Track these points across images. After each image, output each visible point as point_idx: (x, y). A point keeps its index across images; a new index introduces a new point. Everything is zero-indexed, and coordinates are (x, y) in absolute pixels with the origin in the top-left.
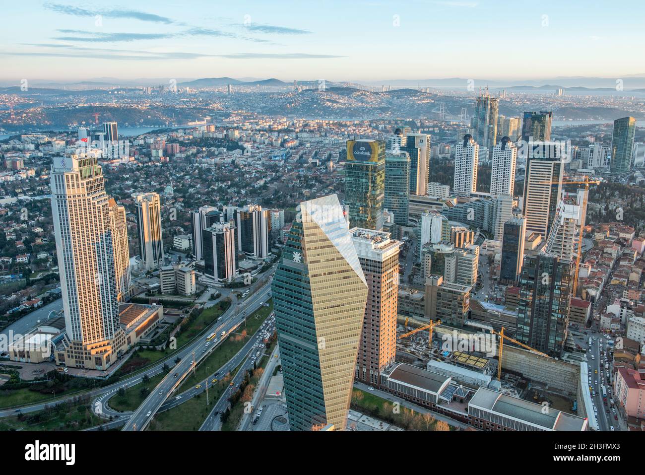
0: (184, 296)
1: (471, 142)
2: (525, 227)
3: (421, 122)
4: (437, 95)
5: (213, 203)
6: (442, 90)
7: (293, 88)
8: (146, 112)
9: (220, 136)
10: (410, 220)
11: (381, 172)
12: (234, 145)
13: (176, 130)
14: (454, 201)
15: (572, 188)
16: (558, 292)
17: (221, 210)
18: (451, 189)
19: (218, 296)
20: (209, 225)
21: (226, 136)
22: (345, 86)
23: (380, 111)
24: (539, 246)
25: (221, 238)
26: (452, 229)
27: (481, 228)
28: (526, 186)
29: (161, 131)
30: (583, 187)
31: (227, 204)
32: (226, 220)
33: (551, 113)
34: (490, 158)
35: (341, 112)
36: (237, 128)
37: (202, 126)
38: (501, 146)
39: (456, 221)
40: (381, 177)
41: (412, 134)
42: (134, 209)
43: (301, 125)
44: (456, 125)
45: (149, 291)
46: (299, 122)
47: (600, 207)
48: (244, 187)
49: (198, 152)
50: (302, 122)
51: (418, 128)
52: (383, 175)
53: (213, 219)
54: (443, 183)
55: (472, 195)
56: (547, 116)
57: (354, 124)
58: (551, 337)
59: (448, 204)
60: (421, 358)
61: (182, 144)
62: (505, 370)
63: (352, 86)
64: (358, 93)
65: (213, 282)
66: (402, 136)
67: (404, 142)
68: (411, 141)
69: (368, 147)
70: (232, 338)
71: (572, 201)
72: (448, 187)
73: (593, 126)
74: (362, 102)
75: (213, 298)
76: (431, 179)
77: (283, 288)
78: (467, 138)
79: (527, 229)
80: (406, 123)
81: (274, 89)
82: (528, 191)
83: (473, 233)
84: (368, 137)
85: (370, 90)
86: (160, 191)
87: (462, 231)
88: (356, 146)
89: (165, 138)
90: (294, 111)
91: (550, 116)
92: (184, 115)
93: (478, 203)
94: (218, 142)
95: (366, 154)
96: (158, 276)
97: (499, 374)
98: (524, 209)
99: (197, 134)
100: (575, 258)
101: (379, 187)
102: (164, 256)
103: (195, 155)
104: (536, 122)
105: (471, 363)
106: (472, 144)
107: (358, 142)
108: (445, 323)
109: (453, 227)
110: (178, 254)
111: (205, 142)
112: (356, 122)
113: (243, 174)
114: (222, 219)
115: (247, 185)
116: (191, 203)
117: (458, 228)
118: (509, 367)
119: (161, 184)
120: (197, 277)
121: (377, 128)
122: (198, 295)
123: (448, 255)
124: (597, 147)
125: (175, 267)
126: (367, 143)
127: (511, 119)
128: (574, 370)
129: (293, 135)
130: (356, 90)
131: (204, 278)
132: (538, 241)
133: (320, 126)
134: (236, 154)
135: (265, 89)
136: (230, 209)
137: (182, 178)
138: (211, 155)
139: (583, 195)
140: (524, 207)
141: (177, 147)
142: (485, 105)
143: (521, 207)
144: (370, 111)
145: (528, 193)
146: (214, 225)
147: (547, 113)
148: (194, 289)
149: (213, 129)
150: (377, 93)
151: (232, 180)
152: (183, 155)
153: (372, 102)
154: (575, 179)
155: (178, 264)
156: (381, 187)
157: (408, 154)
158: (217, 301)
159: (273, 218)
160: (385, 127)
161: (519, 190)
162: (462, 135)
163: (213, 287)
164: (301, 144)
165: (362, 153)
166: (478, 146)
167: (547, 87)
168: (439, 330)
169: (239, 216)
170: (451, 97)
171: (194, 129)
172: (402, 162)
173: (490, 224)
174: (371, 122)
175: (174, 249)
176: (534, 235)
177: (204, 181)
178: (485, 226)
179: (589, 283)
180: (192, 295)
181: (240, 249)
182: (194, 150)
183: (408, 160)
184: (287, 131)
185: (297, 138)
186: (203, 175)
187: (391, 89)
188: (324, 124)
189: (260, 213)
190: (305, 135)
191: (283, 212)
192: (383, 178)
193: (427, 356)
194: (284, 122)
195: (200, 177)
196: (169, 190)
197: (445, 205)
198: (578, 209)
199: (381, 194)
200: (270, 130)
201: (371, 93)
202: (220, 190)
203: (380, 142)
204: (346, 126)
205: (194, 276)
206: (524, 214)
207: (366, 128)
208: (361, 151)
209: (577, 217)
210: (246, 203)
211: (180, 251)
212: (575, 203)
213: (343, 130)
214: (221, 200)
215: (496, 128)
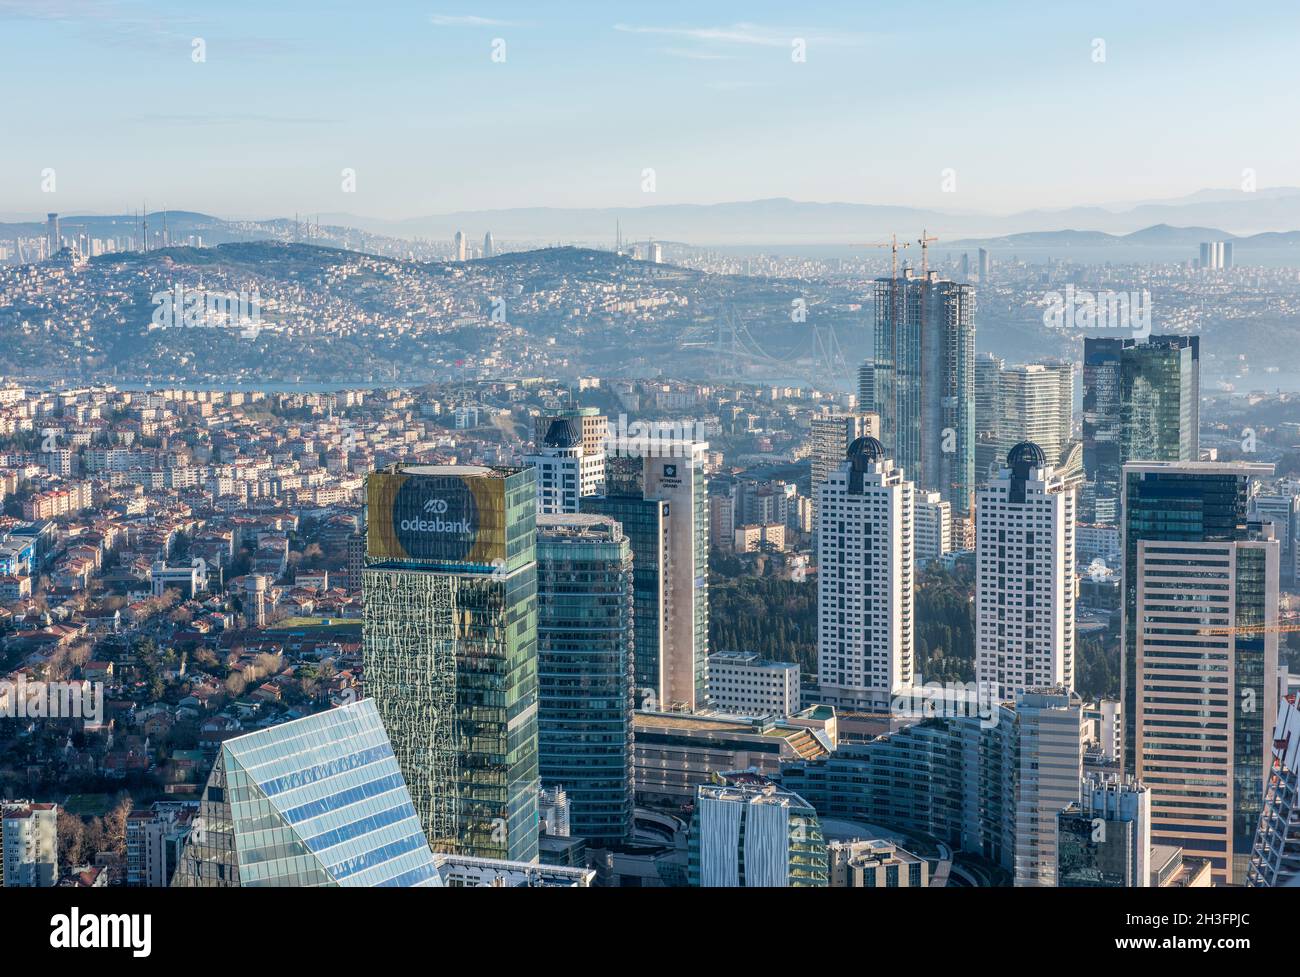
1: (882, 468)
2: (1145, 828)
3: (639, 389)
4: (699, 274)
10: (642, 824)
11: (520, 607)
14: (829, 731)
18: (808, 680)
22: (286, 237)
23: (452, 349)
26: (832, 853)
27: (955, 844)
28: (1131, 654)
33: (1194, 342)
35: (276, 354)
38: (1007, 484)
39: (844, 818)
43: (96, 413)
44: (794, 400)
50: (100, 401)
56: (1186, 353)
57: (341, 406)
59: (802, 742)
63: (327, 239)
64: (348, 270)
66: (579, 450)
67: (594, 476)
74: (370, 308)
76: (721, 637)
78: (861, 453)
79: (1155, 840)
80: (591, 397)
82: (1140, 672)
83: (925, 866)
85: (397, 253)
87: (879, 857)
91: (1195, 356)
93: (933, 732)
95: (451, 527)
98: (1130, 755)
101: (517, 673)
104: (1139, 381)
106: (884, 481)
109: (836, 845)
112: (350, 399)
121: (447, 422)
127: (1032, 369)
129: (63, 461)
130: (341, 257)
133: (188, 416)
140: (1130, 742)
143: (1114, 750)
144: (404, 350)
145: (1140, 682)
147: (1181, 341)
150: (433, 269)
156: (523, 675)
157: (617, 529)
160: (484, 418)
162: (835, 447)
164: (102, 501)
165: (434, 526)
166: (911, 485)
167: (1160, 231)
170: (761, 280)
172: (594, 565)
173: (997, 821)
174: (422, 397)
176: (1180, 868)
178: (975, 833)
183: (625, 553)
184: (33, 444)
187: (498, 250)
188: (207, 409)
199: (520, 706)
201: (407, 267)
204: (305, 413)
206: (1131, 771)
207: (400, 425)
213: (294, 433)
215: (971, 407)
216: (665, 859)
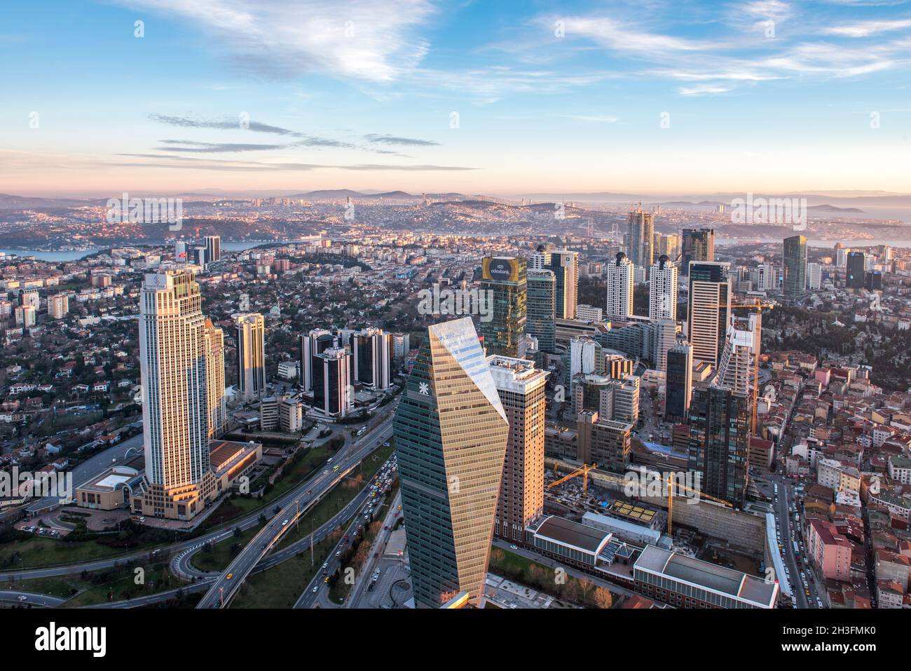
0: (288, 432)
1: (625, 261)
2: (691, 356)
3: (566, 238)
4: (584, 210)
5: (326, 326)
6: (589, 205)
7: (421, 201)
8: (254, 226)
9: (337, 252)
10: (558, 347)
11: (522, 293)
12: (350, 261)
13: (287, 245)
14: (609, 326)
15: (742, 312)
16: (735, 430)
17: (336, 334)
18: (604, 312)
19: (329, 433)
20: (321, 350)
21: (344, 252)
22: (480, 199)
23: (520, 227)
24: (709, 378)
25: (334, 365)
26: (606, 357)
27: (641, 356)
28: (690, 310)
29: (270, 246)
30: (755, 311)
31: (342, 327)
32: (341, 345)
33: (712, 230)
34: (648, 278)
35: (476, 227)
36: (356, 243)
37: (316, 241)
38: (659, 265)
39: (611, 348)
40: (522, 298)
41: (557, 251)
42: (233, 332)
43: (429, 240)
44: (606, 242)
45: (246, 426)
46: (428, 238)
47: (775, 333)
48: (363, 308)
49: (311, 269)
50: (431, 237)
51: (564, 245)
52: (525, 296)
53: (325, 343)
54: (594, 306)
55: (628, 319)
56: (709, 234)
57: (490, 240)
58: (729, 484)
59: (602, 328)
60: (574, 509)
61: (293, 260)
62: (676, 524)
63: (490, 200)
64: (494, 207)
65: (323, 416)
66: (545, 253)
67: (548, 259)
68: (556, 259)
69: (507, 265)
70: (344, 484)
71: (744, 326)
72: (600, 311)
73: (761, 245)
74: (500, 216)
75: (322, 435)
76: (581, 300)
77: (406, 424)
78: (620, 256)
79: (694, 358)
80: (550, 240)
81: (400, 202)
82: (693, 315)
83: (631, 362)
84: (507, 255)
85: (508, 204)
86: (265, 311)
87: (619, 359)
88: (494, 264)
89: (274, 254)
90: (422, 225)
91: (712, 234)
92: (296, 229)
93: (635, 328)
94: (334, 259)
95: (504, 272)
96: (258, 410)
97: (670, 528)
98: (690, 336)
99: (310, 250)
100: (751, 391)
101: (521, 309)
102: (266, 386)
103: (307, 272)
104: (697, 240)
105: (635, 515)
106: (626, 263)
107: (495, 260)
108: (601, 468)
109: (607, 355)
110: (283, 384)
111: (319, 257)
112: (492, 238)
113: (362, 293)
114: (336, 344)
115: (367, 305)
116: (301, 326)
117: (614, 356)
118: (681, 520)
119: (266, 303)
120: (304, 411)
121: (516, 244)
122: (304, 432)
123: (603, 387)
124: (766, 267)
125: (279, 399)
126: (506, 261)
127: (669, 236)
128: (759, 524)
129: (421, 251)
130: (493, 204)
131: (313, 412)
132: (707, 372)
133: (452, 242)
134: (355, 272)
135: (389, 201)
136: (345, 333)
137: (291, 297)
138: (325, 272)
139: (755, 320)
140: (690, 332)
141: (287, 263)
142: (639, 222)
143: (686, 334)
144: (508, 227)
145: (693, 317)
146: (327, 351)
147: (709, 230)
148: (300, 425)
149: (328, 244)
150: (516, 207)
151: (349, 300)
152: (294, 273)
153: (510, 216)
154: (745, 302)
155: (283, 395)
156: (522, 310)
157: (552, 273)
158: (327, 439)
159: (396, 343)
160: (526, 244)
161: (682, 314)
162: (614, 253)
163: (324, 423)
164: (429, 261)
165: (500, 272)
166: (633, 265)
167: (706, 203)
168: (596, 476)
169: (356, 340)
170: (600, 212)
171: (308, 244)
172: (546, 282)
173: (651, 352)
174: (510, 238)
175: (279, 378)
176: (702, 365)
177: (316, 301)
178: (646, 354)
179: (770, 419)
180: (297, 432)
181: (356, 378)
182: (306, 267)
183: (554, 279)
184: (414, 247)
185: (425, 254)
186: (315, 295)
187: (532, 203)
188: (456, 240)
189: (380, 337)
190: (434, 251)
191: (407, 337)
192: (525, 299)
193: (581, 506)
194: (411, 237)
195: (312, 297)
196: (276, 310)
197: (597, 330)
198: (751, 335)
199: (522, 317)
200: (395, 246)
201: (509, 207)
202: (335, 311)
203: (520, 260)
204: (481, 242)
205: (300, 409)
206: (689, 341)
207: (504, 245)
208: (499, 269)
209: (751, 345)
210: (364, 326)
211: (285, 380)
212: (747, 330)
213: (478, 246)
214: (335, 322)
215: (652, 246)
216: (563, 356)
